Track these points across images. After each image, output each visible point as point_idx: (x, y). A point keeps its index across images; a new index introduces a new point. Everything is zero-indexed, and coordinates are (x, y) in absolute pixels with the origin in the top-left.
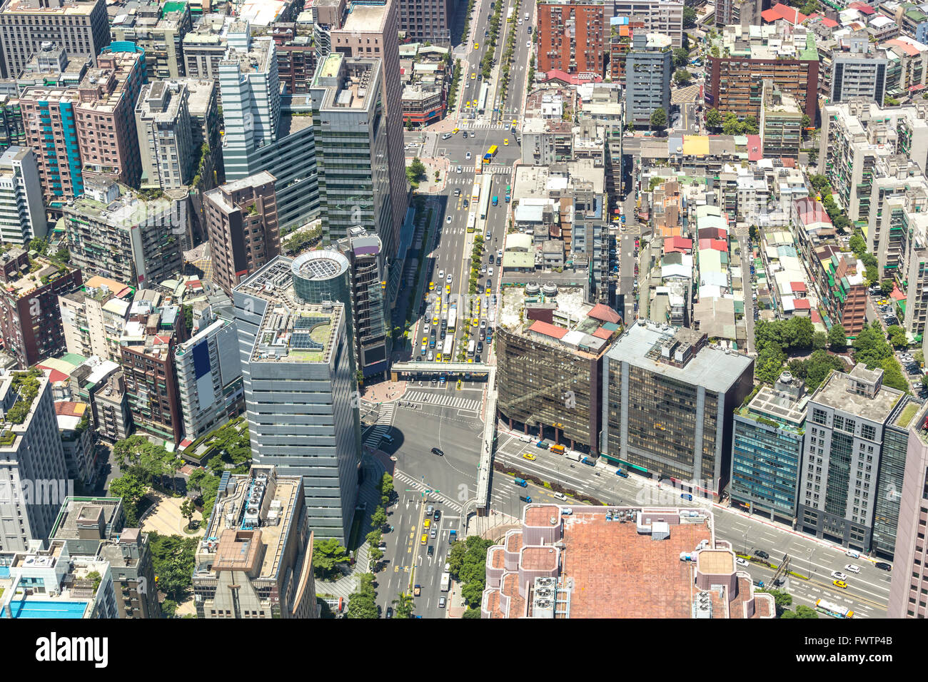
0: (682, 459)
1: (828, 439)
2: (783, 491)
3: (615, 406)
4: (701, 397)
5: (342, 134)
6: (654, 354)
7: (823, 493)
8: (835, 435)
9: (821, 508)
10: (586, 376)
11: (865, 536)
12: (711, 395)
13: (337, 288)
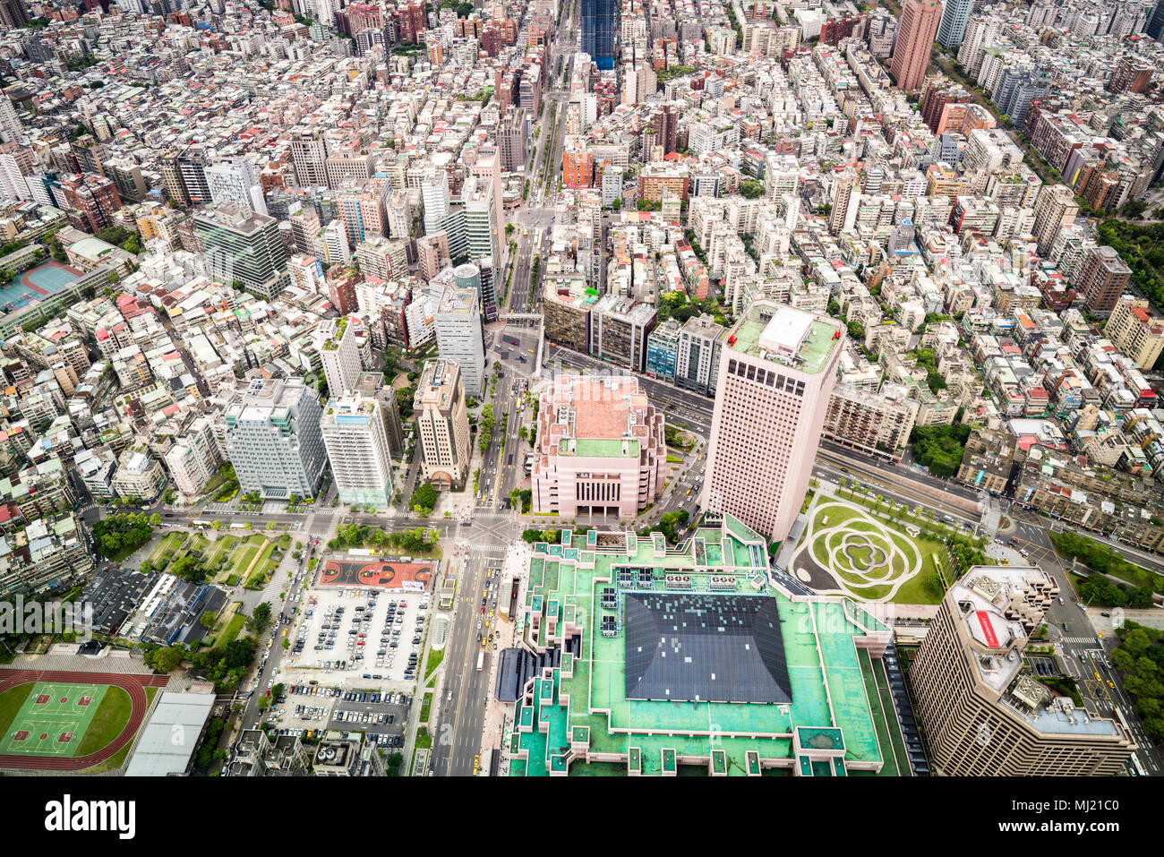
0: (626, 356)
1: (689, 347)
2: (669, 369)
3: (596, 333)
4: (633, 328)
5: (475, 213)
6: (613, 309)
7: (687, 370)
8: (692, 345)
9: (686, 376)
10: (583, 319)
11: (706, 389)
12: (639, 328)
13: (473, 280)
